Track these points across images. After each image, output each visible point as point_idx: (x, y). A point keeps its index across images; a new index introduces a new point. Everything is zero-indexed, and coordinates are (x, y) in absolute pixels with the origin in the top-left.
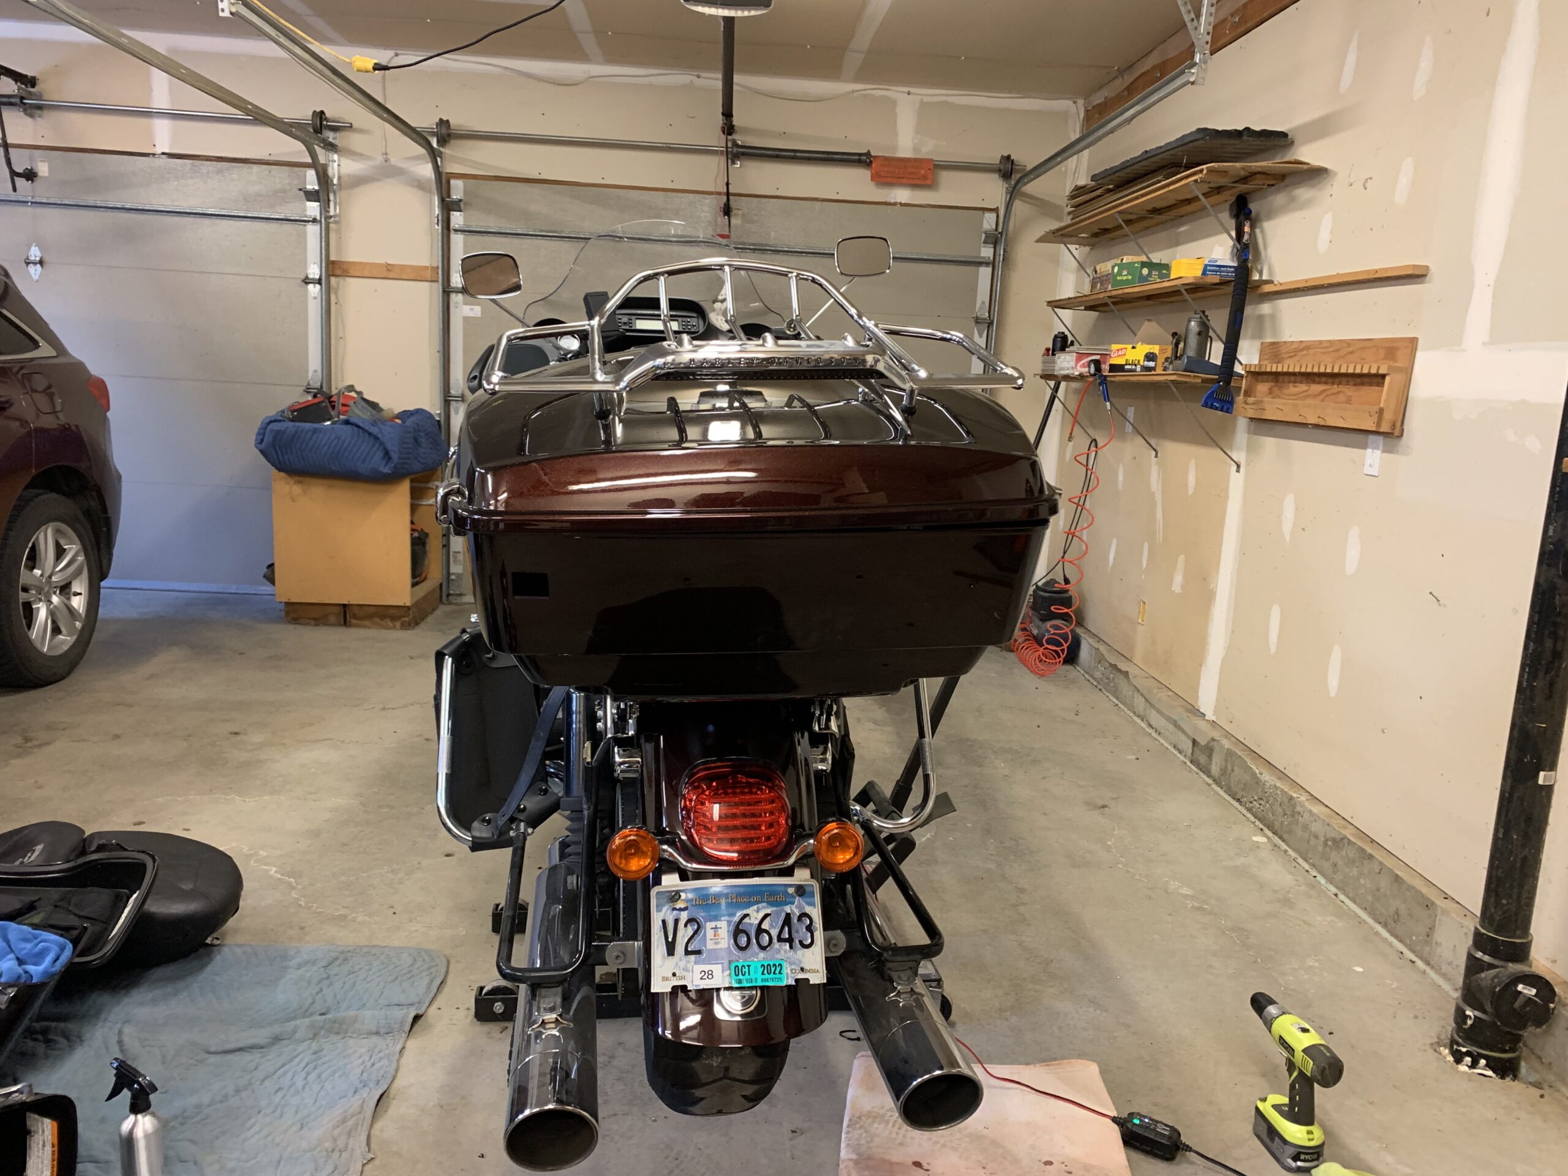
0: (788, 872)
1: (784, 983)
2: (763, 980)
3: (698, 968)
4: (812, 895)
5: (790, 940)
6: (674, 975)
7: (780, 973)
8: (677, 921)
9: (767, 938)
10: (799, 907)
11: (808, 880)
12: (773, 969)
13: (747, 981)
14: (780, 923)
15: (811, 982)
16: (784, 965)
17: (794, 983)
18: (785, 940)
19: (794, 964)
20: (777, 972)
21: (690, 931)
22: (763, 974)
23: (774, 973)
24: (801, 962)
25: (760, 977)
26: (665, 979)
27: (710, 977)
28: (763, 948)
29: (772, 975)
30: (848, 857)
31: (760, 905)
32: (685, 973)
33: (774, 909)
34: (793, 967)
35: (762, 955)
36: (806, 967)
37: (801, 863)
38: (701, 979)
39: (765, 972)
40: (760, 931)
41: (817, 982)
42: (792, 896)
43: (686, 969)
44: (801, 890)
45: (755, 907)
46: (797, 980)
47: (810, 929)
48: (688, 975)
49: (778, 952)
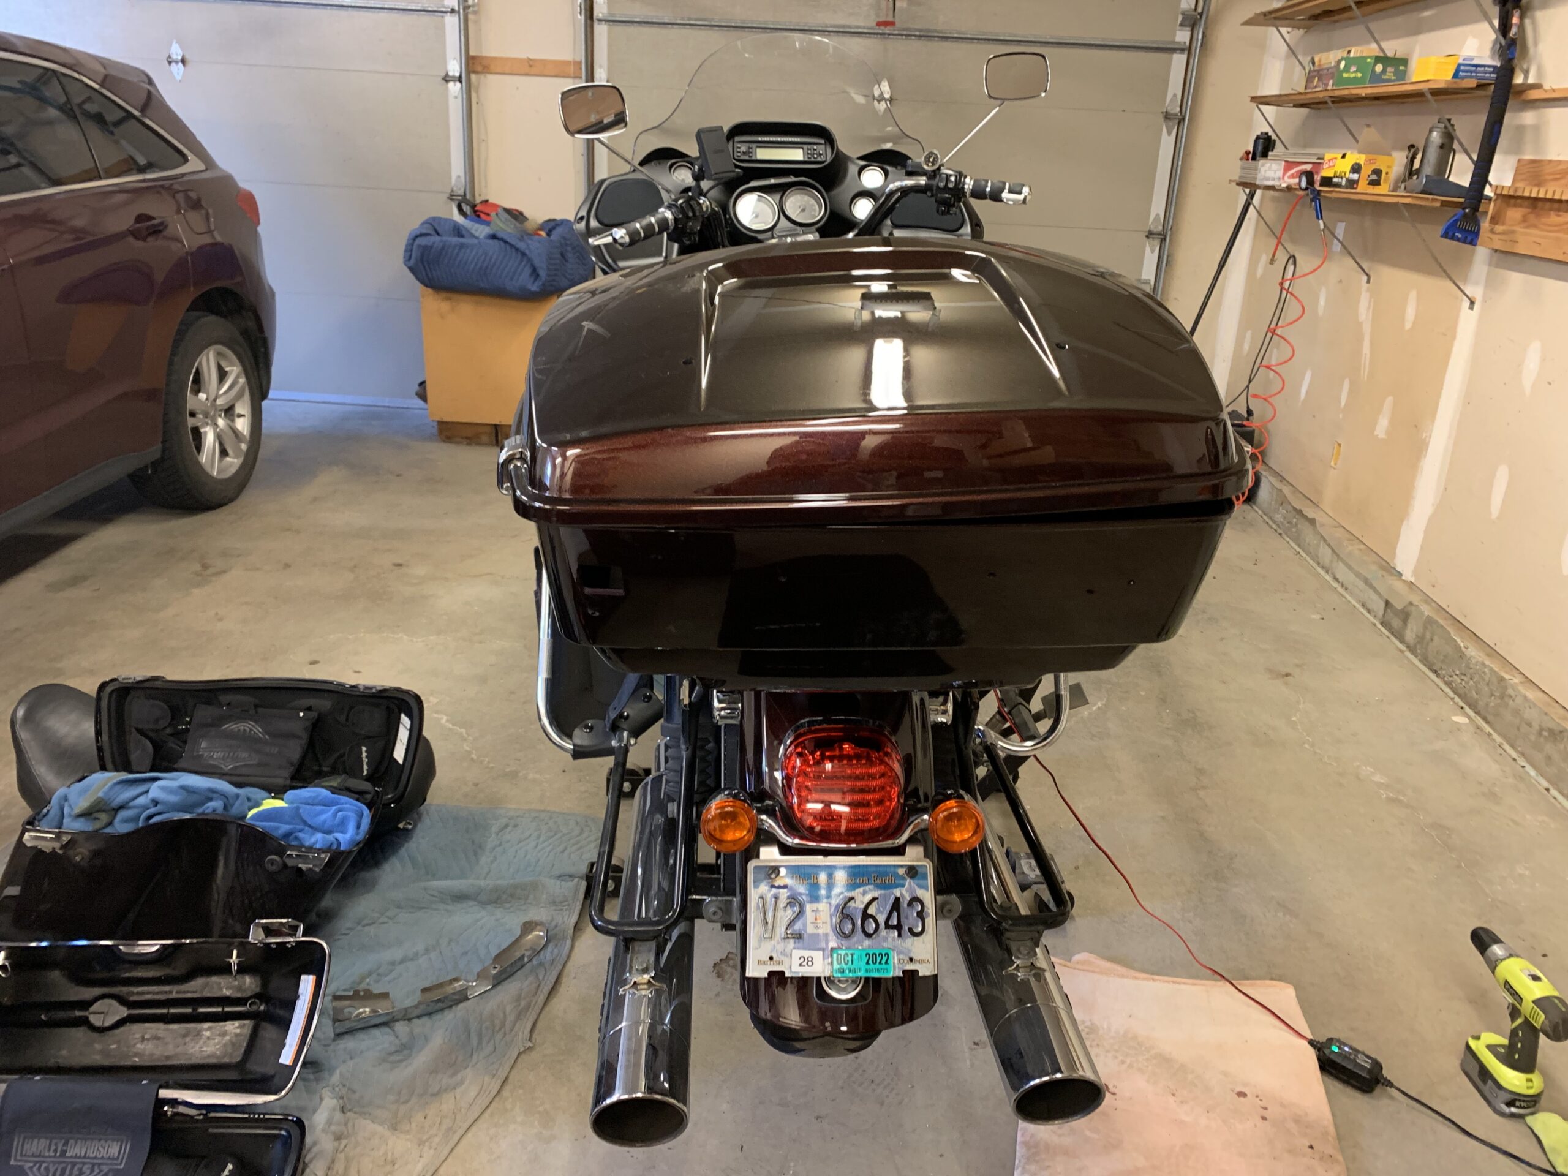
0: (899, 851)
1: (891, 975)
2: (867, 971)
3: (797, 954)
4: (925, 877)
5: (899, 927)
6: (771, 958)
7: (886, 963)
8: (776, 898)
9: (874, 926)
10: (910, 890)
11: (920, 861)
12: (879, 959)
13: (850, 971)
14: (889, 907)
15: (921, 974)
16: (891, 954)
17: (901, 975)
18: (893, 927)
19: (902, 953)
20: (884, 961)
21: (790, 913)
22: (867, 963)
23: (880, 963)
24: (909, 951)
25: (864, 967)
26: (760, 963)
27: (810, 963)
28: (869, 936)
29: (877, 966)
30: (966, 836)
31: (867, 888)
32: (783, 958)
33: (882, 892)
34: (901, 957)
35: (867, 942)
36: (915, 957)
37: (912, 840)
38: (800, 965)
39: (870, 961)
40: (865, 916)
41: (928, 973)
42: (902, 878)
43: (783, 953)
44: (912, 872)
45: (861, 890)
46: (904, 972)
47: (921, 915)
48: (786, 960)
49: (885, 939)
